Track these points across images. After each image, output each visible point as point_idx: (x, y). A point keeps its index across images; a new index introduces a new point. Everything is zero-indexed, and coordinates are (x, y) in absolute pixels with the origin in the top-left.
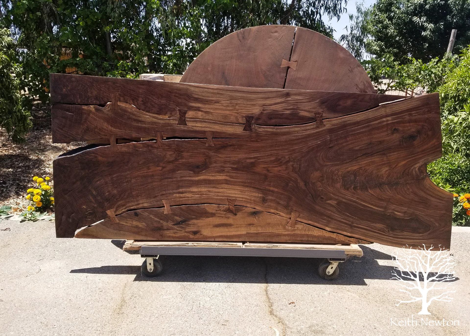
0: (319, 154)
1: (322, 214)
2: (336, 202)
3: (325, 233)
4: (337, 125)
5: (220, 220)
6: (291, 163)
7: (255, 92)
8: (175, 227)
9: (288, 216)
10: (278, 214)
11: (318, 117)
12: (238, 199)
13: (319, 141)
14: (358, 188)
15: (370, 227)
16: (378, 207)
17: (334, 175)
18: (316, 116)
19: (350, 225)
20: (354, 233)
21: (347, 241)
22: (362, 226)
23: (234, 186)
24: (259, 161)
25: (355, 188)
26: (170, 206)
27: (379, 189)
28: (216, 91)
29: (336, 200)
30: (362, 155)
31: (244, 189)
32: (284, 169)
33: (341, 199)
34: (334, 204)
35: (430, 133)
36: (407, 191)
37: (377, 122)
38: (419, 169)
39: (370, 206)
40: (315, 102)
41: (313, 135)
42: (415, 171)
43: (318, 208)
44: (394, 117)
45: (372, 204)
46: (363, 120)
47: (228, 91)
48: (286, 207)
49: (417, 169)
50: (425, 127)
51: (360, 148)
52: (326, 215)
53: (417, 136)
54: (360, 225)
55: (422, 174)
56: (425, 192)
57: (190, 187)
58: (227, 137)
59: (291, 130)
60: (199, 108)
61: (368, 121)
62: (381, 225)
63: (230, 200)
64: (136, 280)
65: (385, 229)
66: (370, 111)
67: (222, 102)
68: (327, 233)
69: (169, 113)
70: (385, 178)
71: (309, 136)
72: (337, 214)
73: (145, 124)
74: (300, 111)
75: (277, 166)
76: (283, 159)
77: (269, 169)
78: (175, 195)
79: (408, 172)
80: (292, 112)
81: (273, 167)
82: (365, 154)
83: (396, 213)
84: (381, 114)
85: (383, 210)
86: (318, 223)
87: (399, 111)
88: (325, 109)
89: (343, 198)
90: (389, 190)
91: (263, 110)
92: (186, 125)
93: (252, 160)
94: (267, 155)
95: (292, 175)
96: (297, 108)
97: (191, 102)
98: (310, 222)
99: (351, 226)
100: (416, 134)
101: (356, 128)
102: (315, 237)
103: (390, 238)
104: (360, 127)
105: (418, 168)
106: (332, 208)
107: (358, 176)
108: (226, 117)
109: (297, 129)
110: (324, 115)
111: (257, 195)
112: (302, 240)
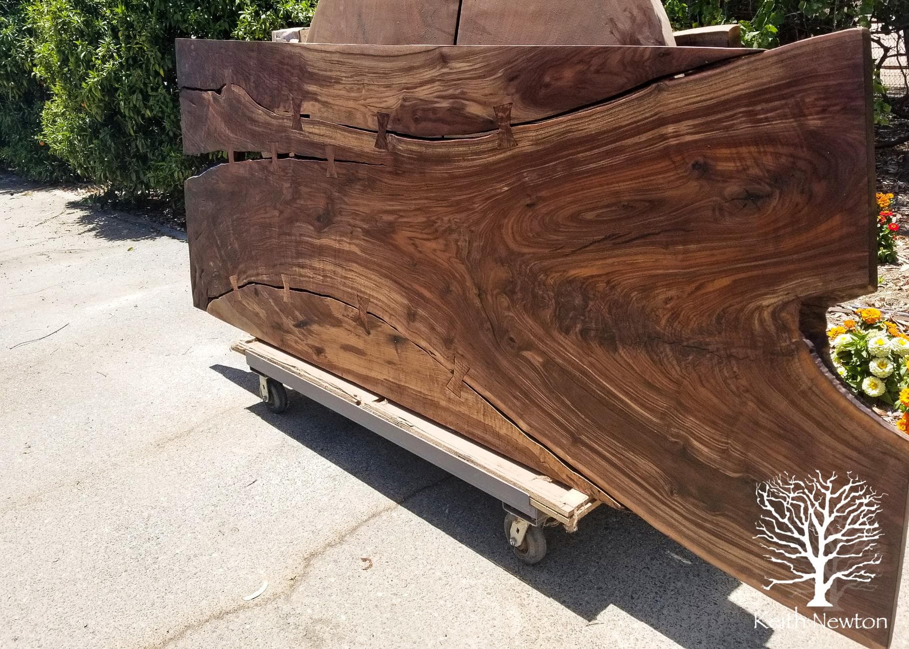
0: (506, 221)
1: (512, 382)
2: (541, 360)
3: (517, 434)
4: (543, 143)
5: (348, 337)
6: (455, 236)
7: (390, 56)
8: (296, 330)
9: (450, 366)
10: (432, 353)
11: (502, 118)
12: (371, 300)
13: (507, 186)
14: (593, 333)
15: (620, 459)
16: (642, 406)
17: (536, 283)
18: (496, 115)
19: (571, 434)
20: (580, 461)
21: (564, 477)
22: (600, 449)
23: (365, 270)
24: (400, 220)
25: (584, 333)
26: (291, 289)
27: (648, 352)
28: (336, 57)
29: (542, 353)
30: (603, 240)
31: (380, 280)
32: (442, 247)
33: (553, 355)
34: (537, 364)
35: (819, 188)
36: (729, 381)
37: (643, 137)
38: (774, 315)
39: (621, 396)
40: (495, 77)
41: (493, 167)
42: (762, 321)
43: (504, 363)
44: (696, 122)
45: (627, 394)
46: (604, 132)
47: (350, 56)
48: (448, 342)
49: (766, 315)
50: (801, 164)
51: (598, 216)
52: (519, 388)
53: (770, 196)
54: (596, 443)
55: (785, 335)
56: (793, 403)
57: (311, 256)
58: (353, 159)
59: (451, 150)
60: (315, 94)
61: (619, 133)
62: (651, 465)
63: (361, 298)
64: (253, 409)
65: (661, 481)
66: (624, 103)
67: (343, 82)
68: (521, 437)
69: (282, 105)
70: (663, 322)
71: (486, 169)
72: (542, 392)
73: (259, 126)
74: (467, 102)
75: (430, 237)
76: (439, 223)
77: (418, 242)
78: (295, 268)
79: (737, 319)
80: (450, 103)
81: (424, 239)
82: (609, 237)
83: (695, 443)
84: (656, 114)
85: (657, 421)
86: (505, 403)
87: (708, 103)
88: (517, 97)
89: (556, 352)
90: (675, 362)
91: (405, 100)
92: (302, 130)
93: (391, 218)
94: (413, 207)
95: (455, 265)
96: (463, 93)
97: (307, 83)
98: (487, 394)
99: (576, 440)
100: (768, 188)
101: (588, 153)
102: (498, 436)
103: (676, 515)
104: (596, 151)
105: (770, 309)
106: (533, 374)
107: (592, 300)
108: (350, 114)
109: (461, 149)
110: (514, 113)
111: (399, 298)
112: (472, 434)
